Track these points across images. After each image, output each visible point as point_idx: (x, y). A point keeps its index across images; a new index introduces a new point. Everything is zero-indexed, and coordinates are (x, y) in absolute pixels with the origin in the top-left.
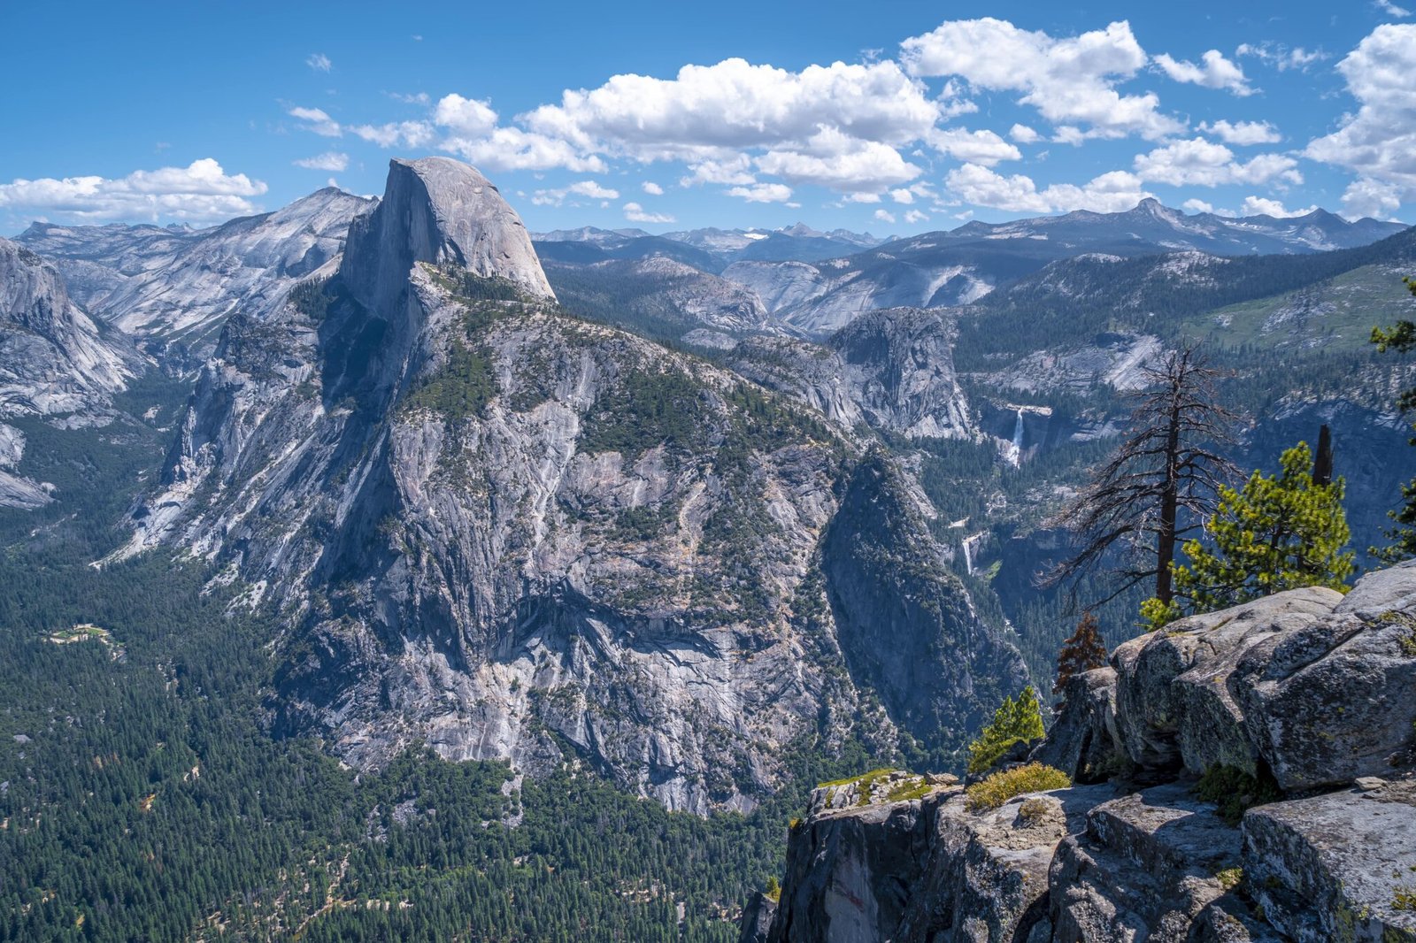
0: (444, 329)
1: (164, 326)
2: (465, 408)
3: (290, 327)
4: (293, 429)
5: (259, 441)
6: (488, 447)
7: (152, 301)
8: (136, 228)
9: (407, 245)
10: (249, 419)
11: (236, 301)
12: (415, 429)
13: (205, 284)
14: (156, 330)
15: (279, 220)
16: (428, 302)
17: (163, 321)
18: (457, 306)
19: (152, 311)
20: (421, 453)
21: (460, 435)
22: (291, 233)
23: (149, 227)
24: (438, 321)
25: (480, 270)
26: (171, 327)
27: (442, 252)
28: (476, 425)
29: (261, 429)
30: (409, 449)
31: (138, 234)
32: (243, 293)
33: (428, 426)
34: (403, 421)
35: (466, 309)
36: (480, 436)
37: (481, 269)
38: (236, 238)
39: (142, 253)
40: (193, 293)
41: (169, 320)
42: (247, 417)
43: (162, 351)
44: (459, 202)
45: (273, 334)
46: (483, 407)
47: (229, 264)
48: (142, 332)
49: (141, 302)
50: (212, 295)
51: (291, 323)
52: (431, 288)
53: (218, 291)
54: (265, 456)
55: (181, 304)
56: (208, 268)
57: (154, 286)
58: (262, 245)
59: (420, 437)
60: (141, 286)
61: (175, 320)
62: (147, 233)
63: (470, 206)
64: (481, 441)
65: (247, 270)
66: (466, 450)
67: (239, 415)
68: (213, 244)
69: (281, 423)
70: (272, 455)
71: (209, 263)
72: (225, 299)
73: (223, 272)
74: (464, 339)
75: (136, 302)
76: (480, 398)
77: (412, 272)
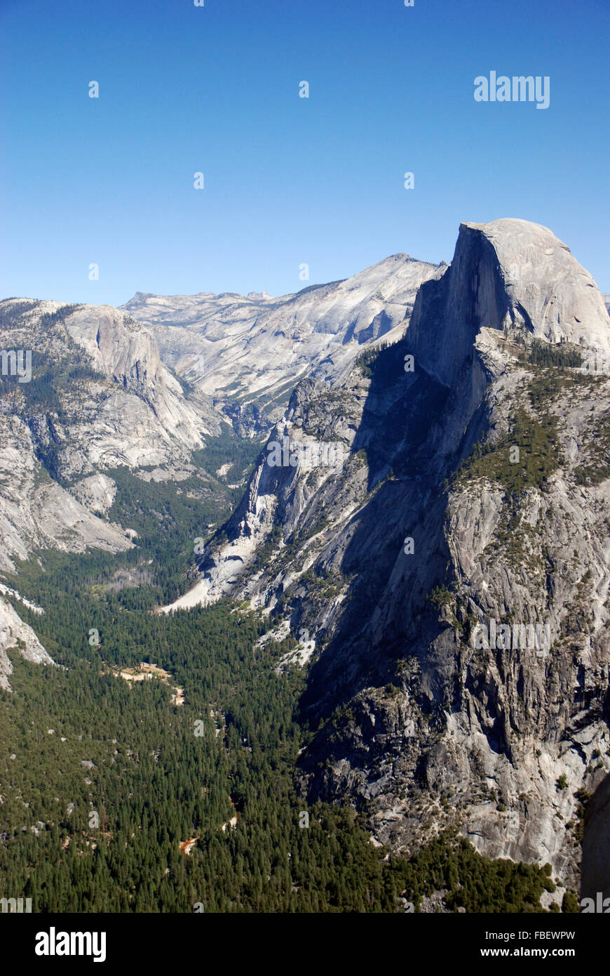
0: (508, 397)
1: (239, 388)
2: (525, 480)
3: (356, 392)
4: (352, 493)
5: (320, 503)
6: (548, 522)
7: (232, 365)
8: (220, 297)
9: (473, 311)
10: (311, 482)
11: (306, 366)
12: (473, 499)
13: (279, 349)
14: (233, 392)
15: (350, 287)
16: (492, 369)
17: (239, 384)
18: (522, 373)
19: (231, 374)
20: (477, 524)
21: (519, 507)
22: (361, 299)
23: (231, 295)
24: (502, 389)
25: (548, 336)
26: (245, 389)
27: (508, 317)
28: (536, 498)
29: (321, 490)
30: (466, 519)
31: (223, 302)
32: (313, 358)
33: (486, 495)
34: (461, 491)
35: (531, 376)
36: (540, 510)
37: (549, 334)
38: (309, 305)
39: (225, 320)
40: (268, 357)
41: (245, 383)
42: (310, 478)
43: (237, 412)
44: (529, 265)
45: (338, 399)
46: (545, 480)
47: (301, 330)
48: (221, 393)
49: (221, 366)
50: (285, 360)
51: (356, 387)
52: (496, 354)
53: (290, 357)
54: (323, 517)
55: (257, 368)
56: (283, 333)
57: (234, 350)
58: (333, 312)
59: (478, 509)
60: (222, 351)
61: (250, 383)
62: (229, 301)
63: (540, 269)
64: (541, 516)
65: (318, 336)
66: (524, 524)
67: (303, 476)
68: (288, 311)
69: (340, 487)
70: (331, 517)
71: (283, 329)
72: (297, 363)
73: (295, 338)
74: (528, 407)
75: (217, 365)
76: (542, 470)
77: (478, 338)
